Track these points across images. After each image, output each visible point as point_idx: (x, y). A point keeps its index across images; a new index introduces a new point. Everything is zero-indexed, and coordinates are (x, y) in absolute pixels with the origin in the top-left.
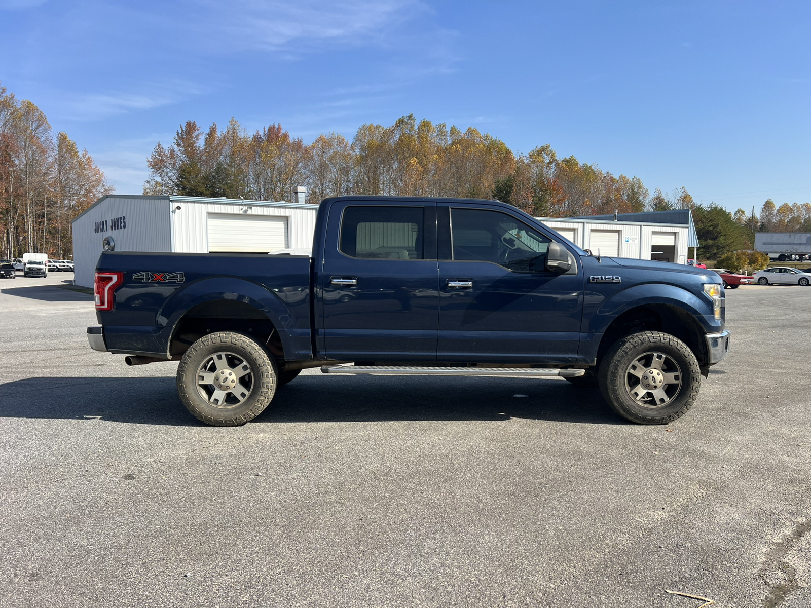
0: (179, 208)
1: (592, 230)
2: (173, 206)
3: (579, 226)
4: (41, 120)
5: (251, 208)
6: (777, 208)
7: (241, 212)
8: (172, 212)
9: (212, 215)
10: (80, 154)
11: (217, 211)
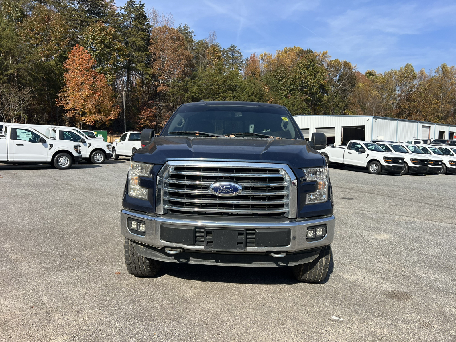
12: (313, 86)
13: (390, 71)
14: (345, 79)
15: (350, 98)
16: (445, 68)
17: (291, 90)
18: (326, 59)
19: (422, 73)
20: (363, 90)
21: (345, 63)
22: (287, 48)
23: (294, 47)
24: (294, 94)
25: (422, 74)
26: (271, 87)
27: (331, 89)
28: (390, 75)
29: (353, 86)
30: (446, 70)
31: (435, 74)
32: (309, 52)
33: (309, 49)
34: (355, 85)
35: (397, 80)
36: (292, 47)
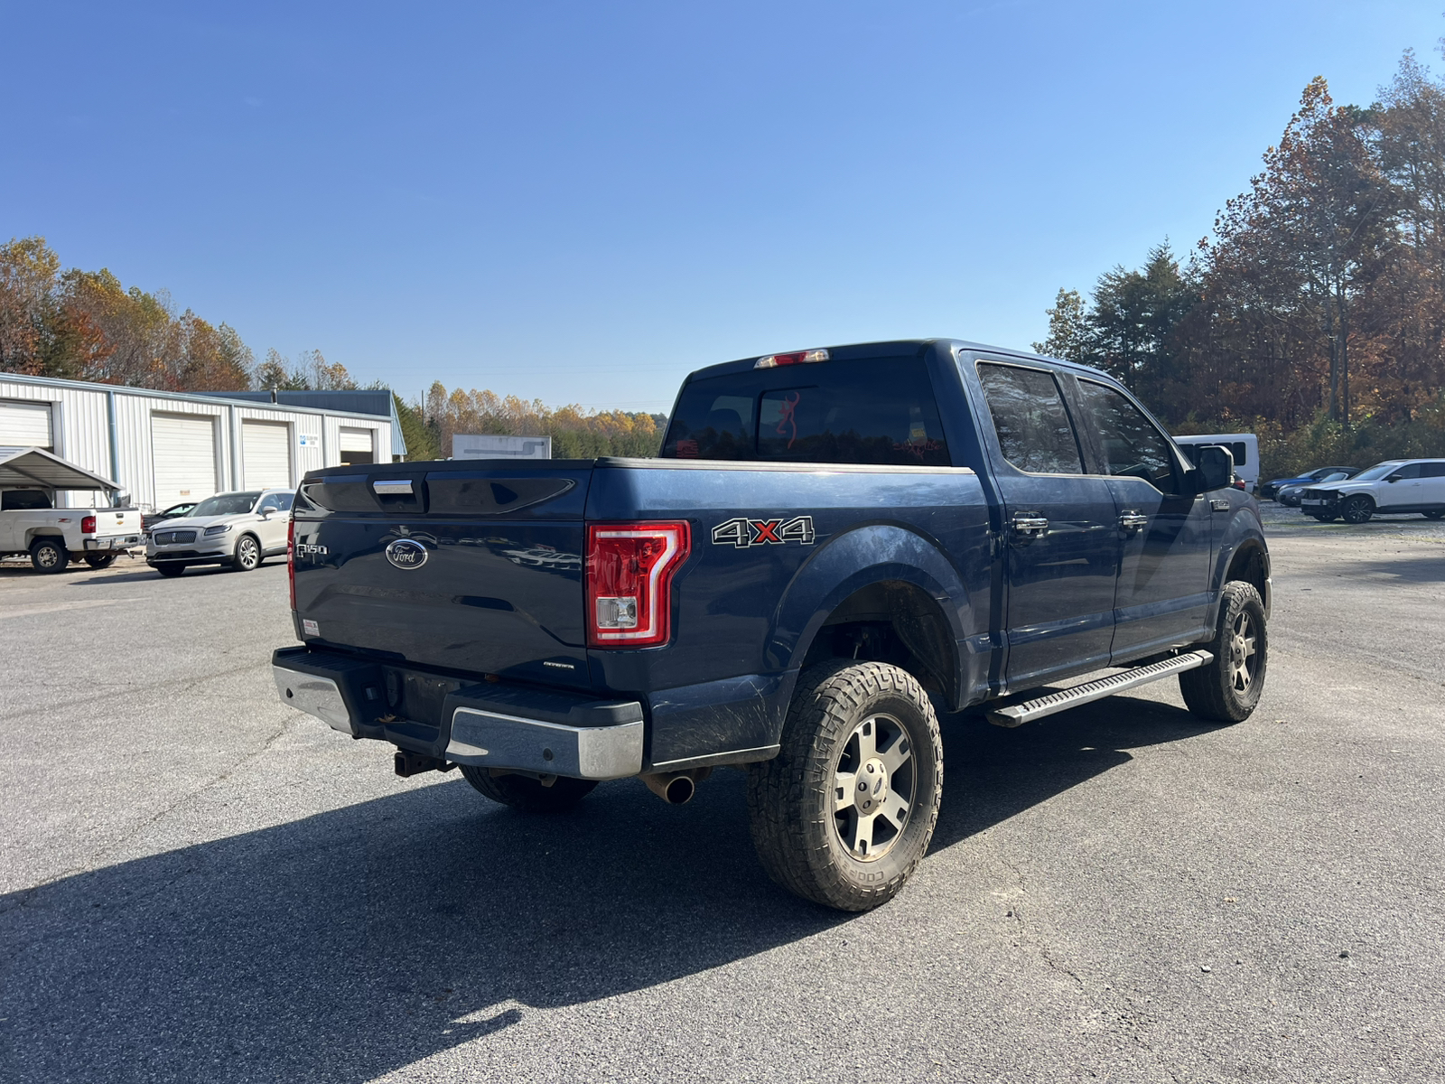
1: (246, 421)
3: (222, 412)
6: (449, 397)
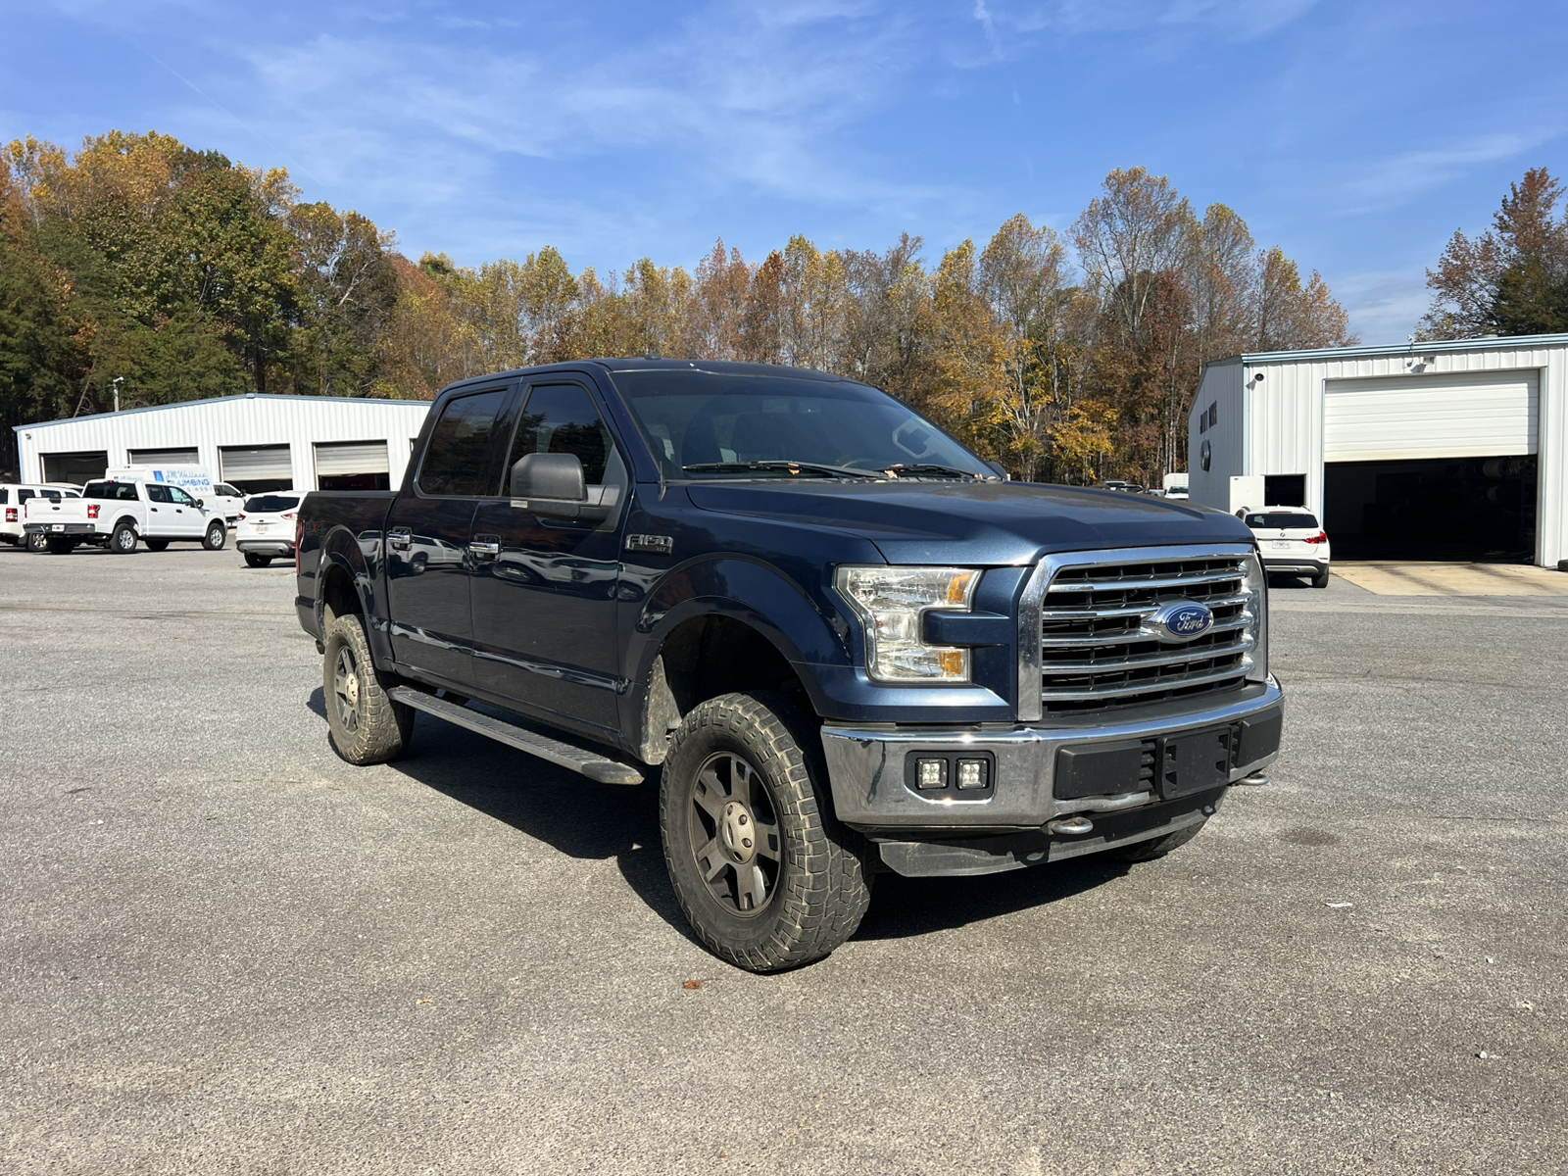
0: (1260, 377)
2: (1250, 374)
4: (1239, 235)
5: (1432, 360)
7: (1408, 371)
8: (1248, 386)
9: (1332, 384)
10: (1303, 284)
11: (1347, 375)
12: (252, 288)
13: (498, 264)
14: (359, 276)
15: (383, 344)
16: (648, 271)
17: (164, 299)
18: (285, 197)
19: (591, 280)
20: (425, 319)
21: (354, 220)
22: (119, 136)
23: (152, 135)
24: (180, 314)
25: (591, 285)
26: (79, 280)
27: (315, 304)
28: (498, 275)
29: (390, 301)
30: (652, 278)
31: (625, 285)
32: (215, 162)
33: (216, 153)
34: (395, 300)
35: (521, 296)
36: (145, 134)
